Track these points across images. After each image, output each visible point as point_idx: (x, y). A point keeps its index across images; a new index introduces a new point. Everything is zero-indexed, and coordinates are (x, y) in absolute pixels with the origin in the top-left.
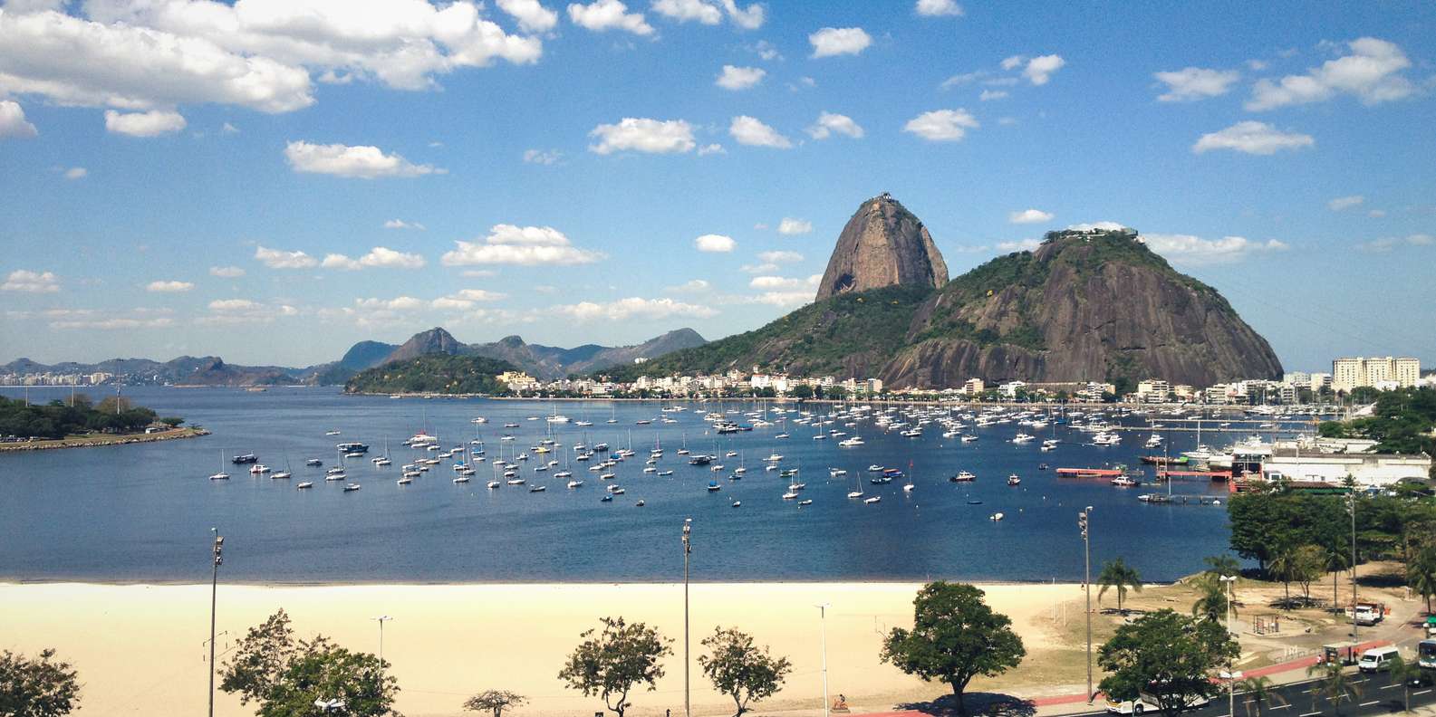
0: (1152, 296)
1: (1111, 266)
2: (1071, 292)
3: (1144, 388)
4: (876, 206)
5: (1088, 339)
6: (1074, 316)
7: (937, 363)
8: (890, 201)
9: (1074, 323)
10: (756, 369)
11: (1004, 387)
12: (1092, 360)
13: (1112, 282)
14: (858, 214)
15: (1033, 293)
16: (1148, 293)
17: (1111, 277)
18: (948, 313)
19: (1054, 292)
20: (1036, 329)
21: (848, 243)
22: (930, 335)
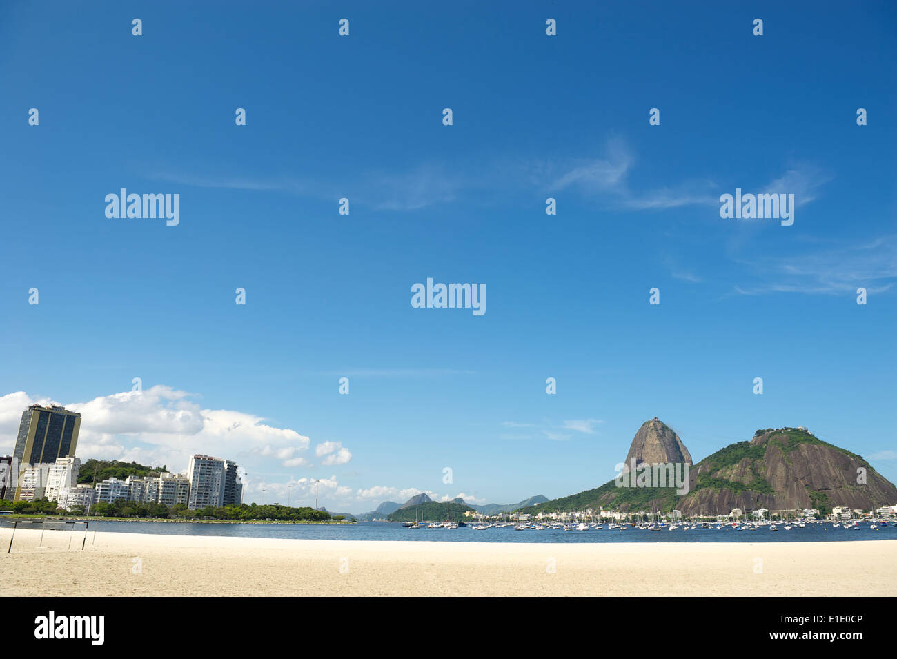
0: (828, 459)
1: (802, 445)
2: (783, 460)
3: (836, 511)
4: (652, 424)
5: (797, 485)
6: (787, 473)
7: (710, 502)
8: (658, 422)
9: (788, 476)
10: (601, 508)
11: (756, 512)
12: (802, 497)
13: (805, 453)
14: (642, 429)
15: (758, 462)
16: (826, 459)
17: (804, 451)
18: (710, 474)
19: (771, 460)
20: (764, 481)
21: (638, 443)
22: (703, 486)
